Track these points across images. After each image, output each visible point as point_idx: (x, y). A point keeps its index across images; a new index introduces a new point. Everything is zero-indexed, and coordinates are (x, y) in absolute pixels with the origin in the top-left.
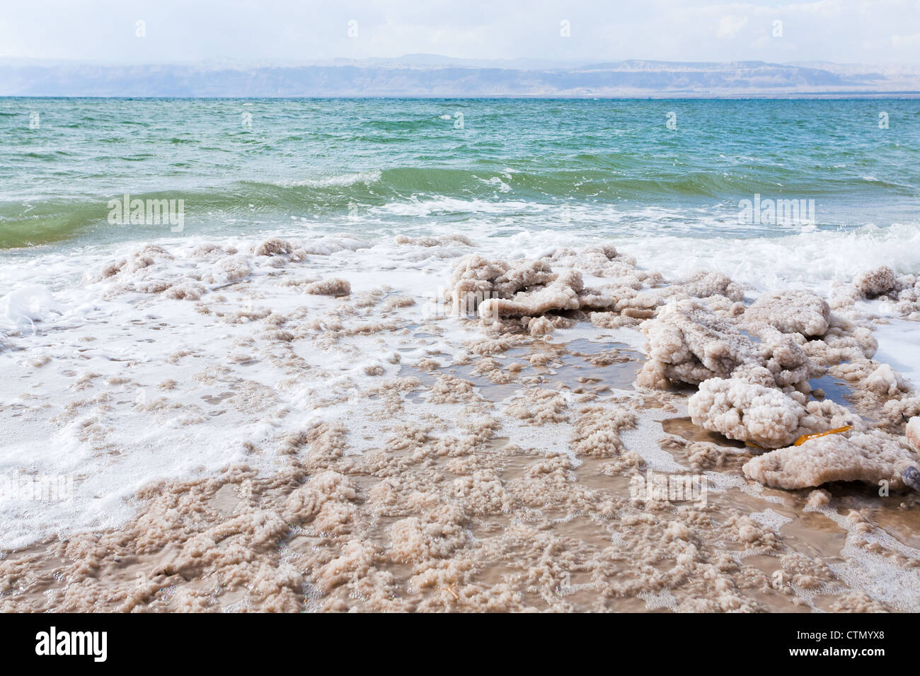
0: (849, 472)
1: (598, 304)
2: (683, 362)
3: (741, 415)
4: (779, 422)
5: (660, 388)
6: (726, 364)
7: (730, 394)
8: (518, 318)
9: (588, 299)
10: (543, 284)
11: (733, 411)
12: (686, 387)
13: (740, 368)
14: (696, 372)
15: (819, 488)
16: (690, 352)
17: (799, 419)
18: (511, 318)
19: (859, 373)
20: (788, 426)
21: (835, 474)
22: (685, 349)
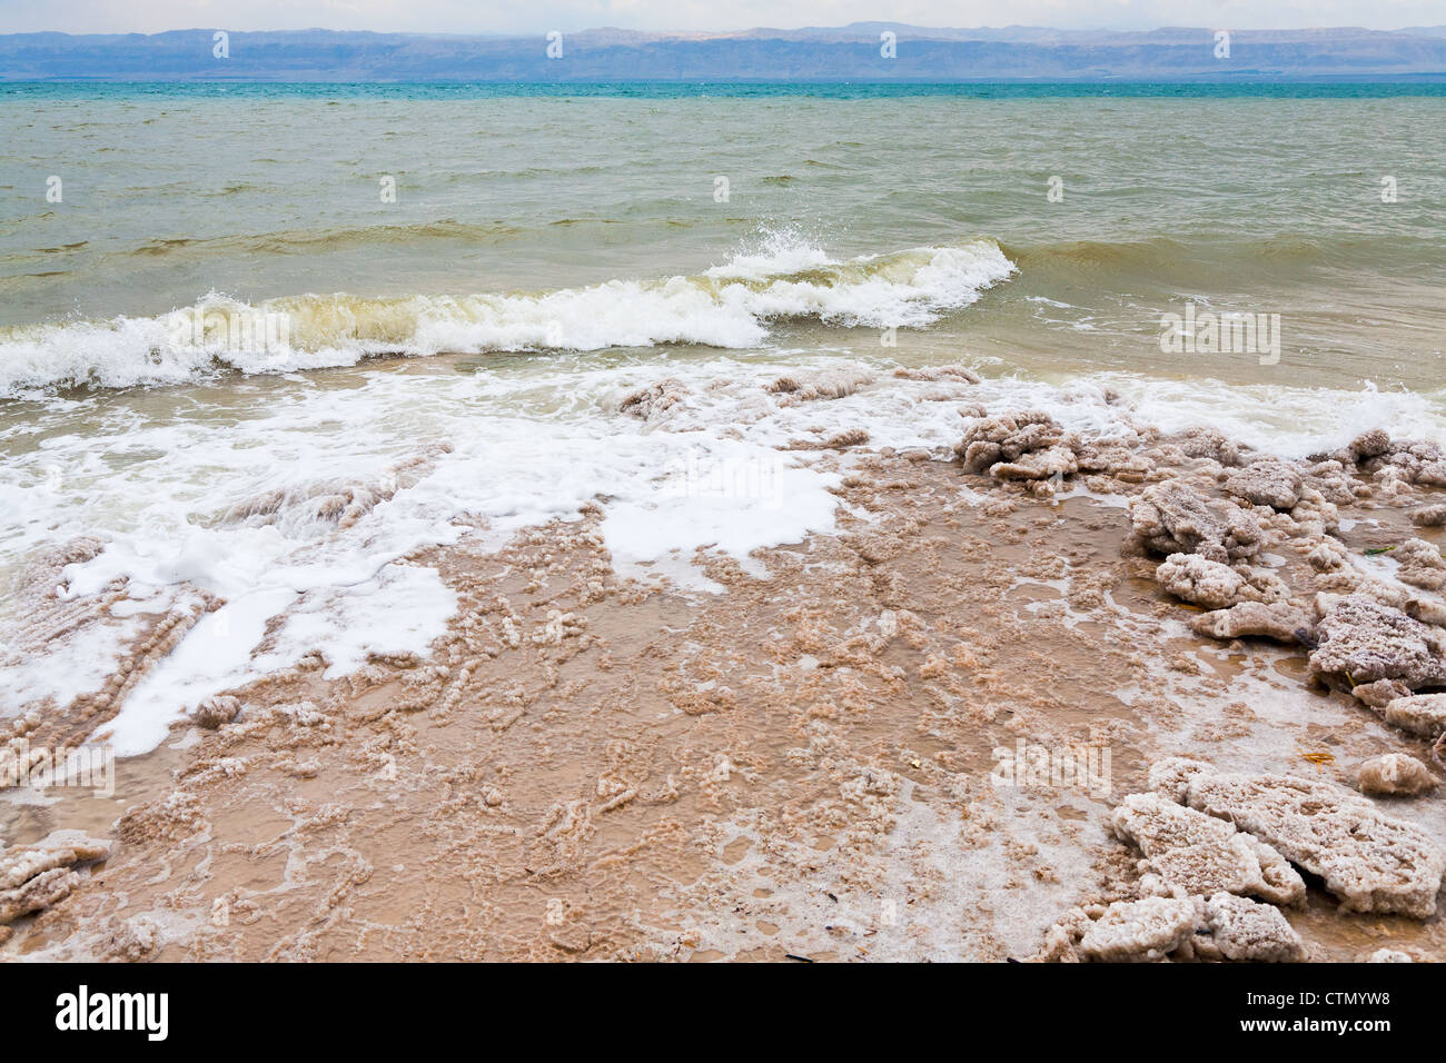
0: (1258, 629)
1: (1095, 467)
2: (1159, 535)
3: (1194, 583)
4: (1220, 591)
5: (1138, 555)
6: (1191, 541)
7: (1188, 567)
8: (1024, 480)
9: (1086, 462)
10: (1046, 447)
11: (1188, 580)
12: (1159, 556)
13: (1202, 543)
14: (1168, 544)
15: (1238, 639)
16: (1165, 528)
17: (1237, 589)
18: (1018, 480)
19: (1308, 547)
20: (1226, 594)
21: (1249, 630)
22: (1161, 525)
